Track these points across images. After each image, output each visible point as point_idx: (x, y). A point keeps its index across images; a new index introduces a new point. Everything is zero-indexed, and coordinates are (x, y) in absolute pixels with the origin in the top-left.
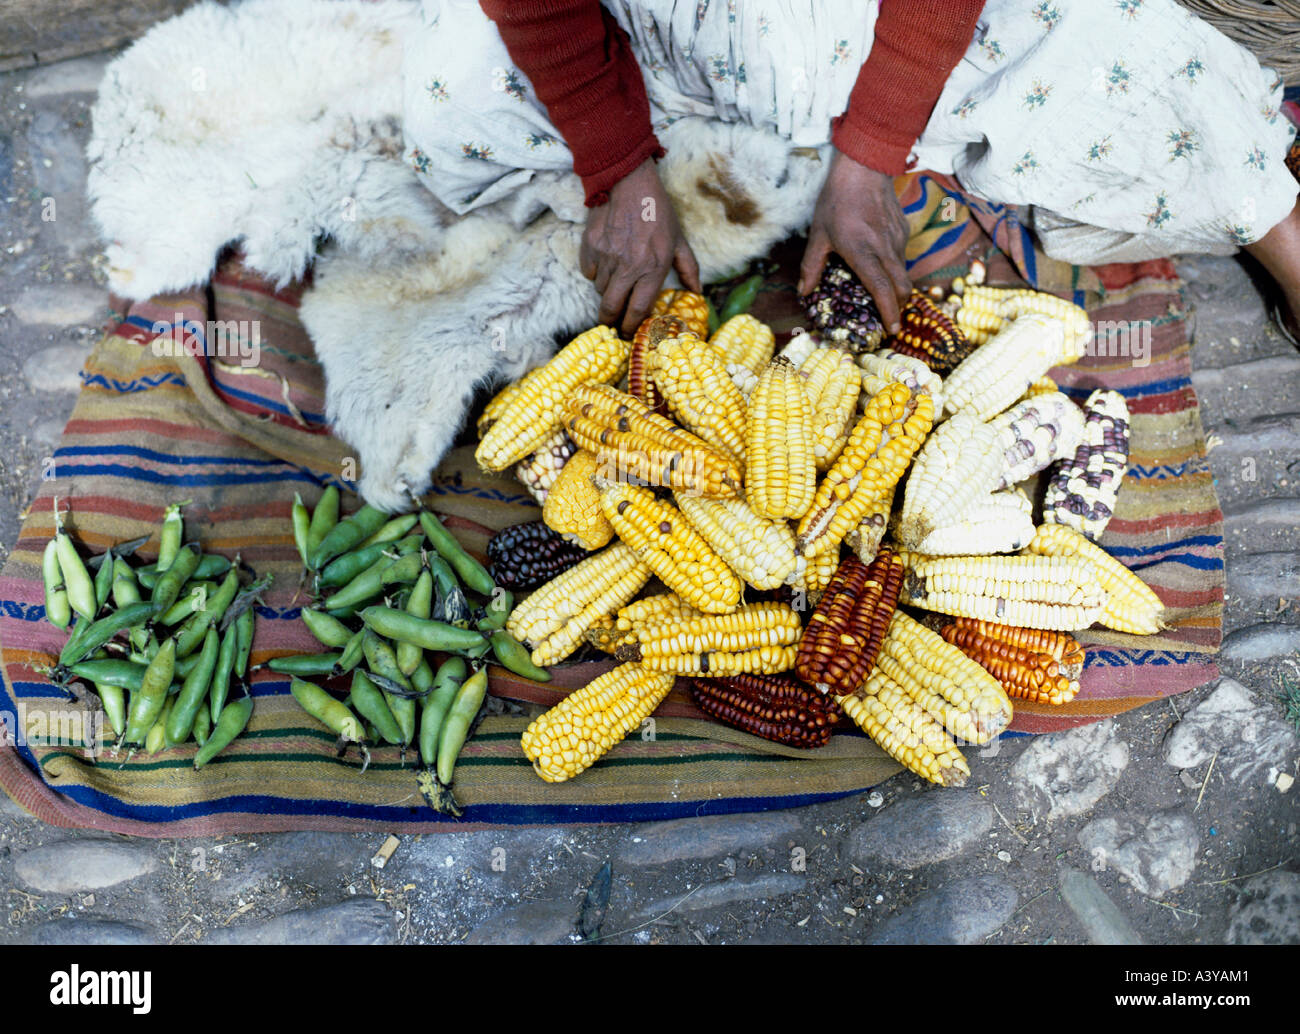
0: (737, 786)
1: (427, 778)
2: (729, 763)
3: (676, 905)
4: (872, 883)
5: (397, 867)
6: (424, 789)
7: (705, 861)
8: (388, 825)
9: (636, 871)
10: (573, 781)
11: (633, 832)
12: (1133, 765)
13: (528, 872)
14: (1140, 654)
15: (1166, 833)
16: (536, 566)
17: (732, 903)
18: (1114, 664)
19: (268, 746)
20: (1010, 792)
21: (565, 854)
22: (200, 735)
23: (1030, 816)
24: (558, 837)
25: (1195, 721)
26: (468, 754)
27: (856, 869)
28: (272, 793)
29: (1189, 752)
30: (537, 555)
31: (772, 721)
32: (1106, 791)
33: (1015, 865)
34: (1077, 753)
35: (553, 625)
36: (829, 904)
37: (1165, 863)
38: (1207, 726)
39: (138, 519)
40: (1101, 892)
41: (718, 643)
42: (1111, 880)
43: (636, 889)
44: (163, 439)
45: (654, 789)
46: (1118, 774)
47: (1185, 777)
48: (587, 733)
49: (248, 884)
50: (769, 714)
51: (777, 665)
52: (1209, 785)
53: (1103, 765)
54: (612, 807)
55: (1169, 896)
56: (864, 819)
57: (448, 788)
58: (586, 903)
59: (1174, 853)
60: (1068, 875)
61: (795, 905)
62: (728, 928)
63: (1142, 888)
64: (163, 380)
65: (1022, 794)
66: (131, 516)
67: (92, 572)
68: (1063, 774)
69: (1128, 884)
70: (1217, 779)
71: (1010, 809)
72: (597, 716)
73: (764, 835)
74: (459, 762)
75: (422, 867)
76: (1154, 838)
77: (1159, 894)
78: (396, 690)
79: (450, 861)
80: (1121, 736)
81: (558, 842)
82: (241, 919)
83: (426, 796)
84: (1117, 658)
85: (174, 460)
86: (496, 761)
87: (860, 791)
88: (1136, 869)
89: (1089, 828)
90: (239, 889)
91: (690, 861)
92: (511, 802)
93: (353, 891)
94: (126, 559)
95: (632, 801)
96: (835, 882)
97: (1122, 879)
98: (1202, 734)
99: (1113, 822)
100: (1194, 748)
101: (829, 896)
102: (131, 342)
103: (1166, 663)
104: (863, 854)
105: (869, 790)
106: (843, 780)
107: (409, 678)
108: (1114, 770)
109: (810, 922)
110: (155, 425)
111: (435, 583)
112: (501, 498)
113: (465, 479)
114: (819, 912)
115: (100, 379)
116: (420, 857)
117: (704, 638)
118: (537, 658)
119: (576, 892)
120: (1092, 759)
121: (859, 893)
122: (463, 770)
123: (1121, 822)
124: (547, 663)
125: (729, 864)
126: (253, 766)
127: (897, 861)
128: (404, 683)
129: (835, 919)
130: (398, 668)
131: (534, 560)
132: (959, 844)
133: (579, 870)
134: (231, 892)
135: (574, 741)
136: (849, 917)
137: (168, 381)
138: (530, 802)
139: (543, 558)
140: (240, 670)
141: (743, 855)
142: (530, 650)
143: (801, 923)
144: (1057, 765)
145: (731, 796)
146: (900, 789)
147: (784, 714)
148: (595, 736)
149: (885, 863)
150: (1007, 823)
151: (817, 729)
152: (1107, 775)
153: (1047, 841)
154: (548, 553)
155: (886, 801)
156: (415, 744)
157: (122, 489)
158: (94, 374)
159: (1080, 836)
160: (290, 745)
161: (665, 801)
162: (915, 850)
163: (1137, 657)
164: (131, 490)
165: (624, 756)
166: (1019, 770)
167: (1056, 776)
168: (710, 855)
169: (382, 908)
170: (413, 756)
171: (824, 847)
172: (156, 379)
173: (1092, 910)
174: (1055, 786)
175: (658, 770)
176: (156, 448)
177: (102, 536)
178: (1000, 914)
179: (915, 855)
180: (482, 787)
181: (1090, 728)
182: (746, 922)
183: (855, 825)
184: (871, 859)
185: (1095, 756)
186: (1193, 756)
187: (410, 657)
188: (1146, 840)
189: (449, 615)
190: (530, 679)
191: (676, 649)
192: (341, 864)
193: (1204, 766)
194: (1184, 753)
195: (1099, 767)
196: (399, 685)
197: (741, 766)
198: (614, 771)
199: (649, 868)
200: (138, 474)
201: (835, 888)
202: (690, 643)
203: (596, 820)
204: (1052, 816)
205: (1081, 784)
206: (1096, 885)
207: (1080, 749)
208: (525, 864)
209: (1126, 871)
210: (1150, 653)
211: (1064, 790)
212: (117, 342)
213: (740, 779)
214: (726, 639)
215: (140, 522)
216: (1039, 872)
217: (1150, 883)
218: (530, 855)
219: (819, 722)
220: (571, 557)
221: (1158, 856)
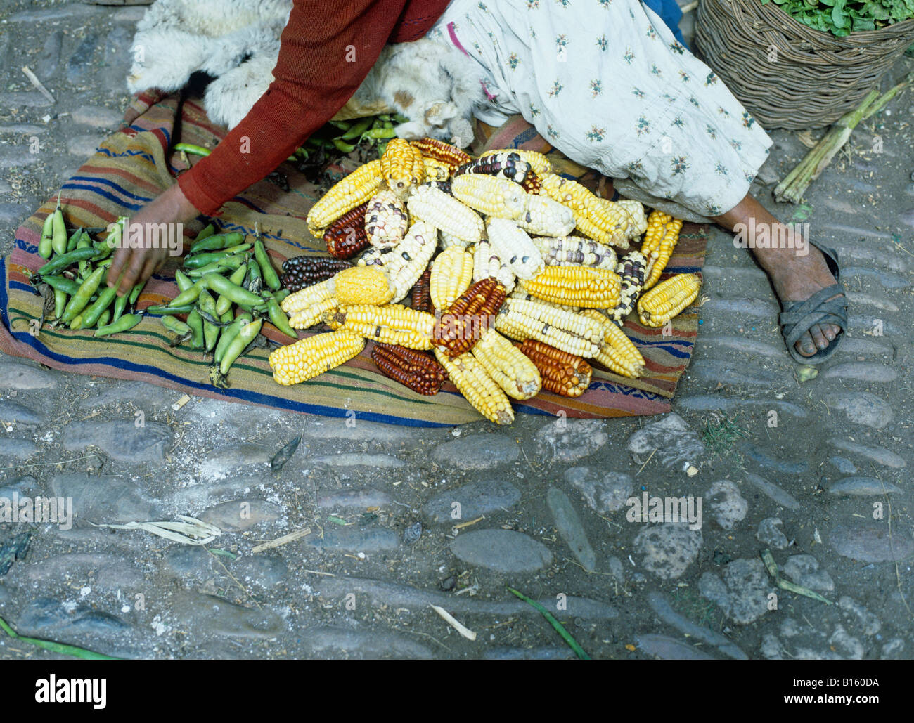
0: (381, 408)
1: (215, 370)
2: (381, 396)
3: (328, 461)
4: (442, 473)
5: (185, 411)
6: (212, 375)
7: (351, 441)
8: (185, 387)
9: (313, 441)
10: (293, 387)
11: (318, 420)
12: (607, 445)
13: (254, 430)
14: (628, 390)
15: (615, 480)
16: (307, 274)
17: (360, 466)
18: (611, 391)
19: (135, 338)
20: (533, 444)
21: (278, 425)
22: (101, 324)
23: (541, 458)
24: (276, 414)
25: (649, 430)
26: (239, 361)
27: (434, 464)
28: (129, 360)
29: (641, 444)
30: (309, 268)
31: (407, 371)
32: (587, 454)
33: (525, 481)
34: (577, 432)
35: (305, 305)
36: (414, 478)
37: (610, 495)
38: (656, 434)
39: (103, 218)
40: (568, 502)
41: (388, 321)
42: (576, 497)
43: (310, 449)
44: (129, 183)
45: (336, 401)
46: (597, 448)
47: (636, 458)
48: (305, 358)
49: (100, 403)
50: (407, 367)
51: (417, 343)
52: (648, 464)
53: (590, 441)
54: (310, 405)
55: (608, 514)
56: (447, 441)
57: (224, 376)
58: (281, 452)
59: (616, 491)
60: (553, 490)
61: (395, 474)
62: (354, 478)
63: (593, 506)
64: (138, 153)
65: (540, 446)
66: (100, 216)
67: (69, 235)
68: (565, 439)
69: (585, 502)
70: (654, 462)
71: (531, 454)
72: (313, 351)
73: (388, 435)
74: (233, 365)
75: (198, 415)
76: (607, 481)
77: (602, 512)
78: (210, 319)
79: (213, 415)
80: (605, 430)
81: (276, 418)
82: (91, 419)
83: (212, 379)
84: (614, 389)
85: (132, 196)
86: (254, 369)
87: (449, 426)
88: (592, 495)
89: (572, 469)
90: (95, 404)
91: (344, 440)
92: (256, 391)
93: (156, 419)
94: (89, 234)
95: (321, 404)
96: (421, 468)
97: (583, 499)
98: (651, 437)
99: (587, 470)
100: (645, 443)
101: (416, 474)
102: (129, 136)
103: (641, 397)
104: (441, 458)
105: (455, 426)
106: (440, 416)
107: (220, 317)
108: (596, 445)
109: (401, 484)
110: (127, 174)
111: (248, 272)
112: (299, 246)
113: (283, 234)
114: (406, 480)
115: (107, 151)
116: (198, 410)
117: (381, 317)
118: (292, 323)
119: (277, 445)
120: (584, 436)
121: (433, 477)
122: (234, 370)
123: (591, 470)
124: (297, 327)
125: (365, 445)
126: (123, 346)
127: (458, 464)
128: (216, 318)
129: (415, 486)
130: (215, 310)
131: (306, 271)
132: (496, 462)
133: (283, 434)
134: (91, 405)
135: (297, 359)
136: (423, 487)
137: (140, 155)
138: (265, 393)
139: (311, 271)
140: (132, 300)
141: (373, 443)
142: (289, 318)
143: (396, 484)
144: (564, 434)
145: (376, 412)
146: (472, 430)
147: (415, 369)
148: (310, 361)
149: (452, 464)
150: (527, 459)
151: (429, 380)
152: (591, 447)
153: (547, 472)
154: (315, 268)
155: (462, 435)
156: (213, 351)
157: (98, 201)
158: (104, 148)
159: (566, 473)
160: (147, 339)
161: (340, 408)
162: (470, 459)
163: (625, 390)
164: (103, 203)
165: (325, 381)
166: (541, 433)
167: (561, 439)
168: (355, 439)
169: (169, 429)
170: (210, 359)
171: (421, 450)
172: (134, 153)
173: (561, 510)
174: (559, 444)
175: (340, 391)
176: (123, 186)
177: (80, 221)
178: (508, 501)
179: (469, 462)
180: (241, 380)
181: (589, 422)
182: (365, 476)
183: (440, 443)
184: (445, 461)
185: (587, 435)
186: (643, 447)
187: (223, 306)
188: (602, 482)
189: (251, 288)
190: (284, 333)
191: (364, 319)
192: (154, 404)
193: (648, 454)
194: (638, 445)
195: (587, 441)
196: (213, 318)
197: (387, 399)
198: (316, 388)
199: (320, 440)
200: (109, 196)
201: (420, 471)
202: (373, 318)
203: (300, 410)
204: (553, 460)
205: (574, 446)
206: (568, 499)
207: (579, 430)
208: (254, 425)
209: (586, 495)
210: (634, 389)
211: (563, 447)
212: (122, 135)
213: (384, 405)
214: (392, 321)
215: (103, 220)
216: (537, 487)
217: (598, 505)
218: (257, 421)
219: (432, 376)
220: (328, 273)
221: (607, 491)
